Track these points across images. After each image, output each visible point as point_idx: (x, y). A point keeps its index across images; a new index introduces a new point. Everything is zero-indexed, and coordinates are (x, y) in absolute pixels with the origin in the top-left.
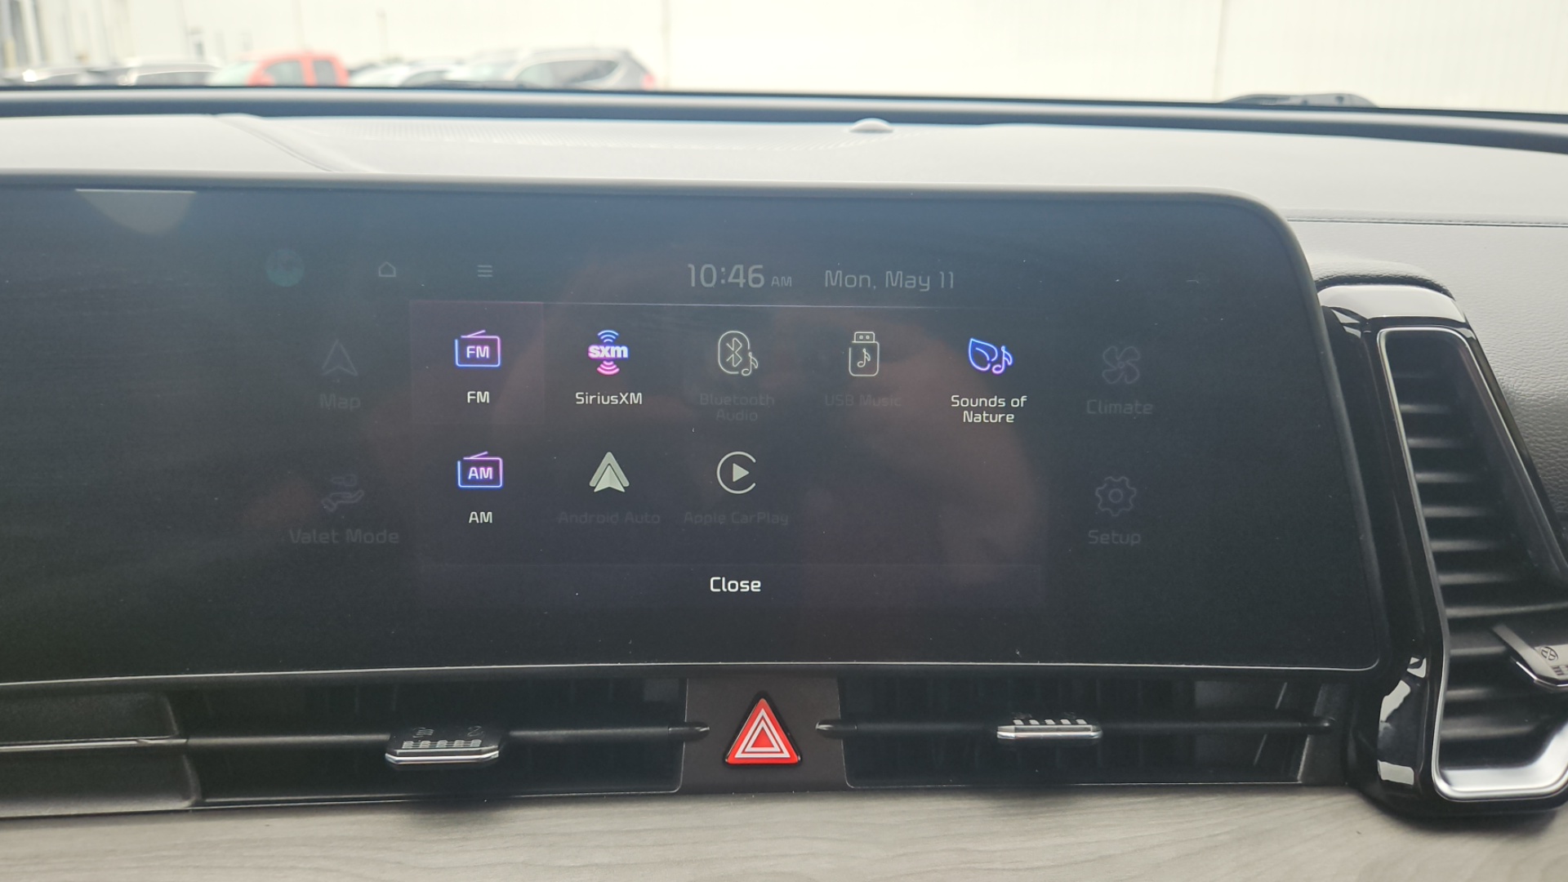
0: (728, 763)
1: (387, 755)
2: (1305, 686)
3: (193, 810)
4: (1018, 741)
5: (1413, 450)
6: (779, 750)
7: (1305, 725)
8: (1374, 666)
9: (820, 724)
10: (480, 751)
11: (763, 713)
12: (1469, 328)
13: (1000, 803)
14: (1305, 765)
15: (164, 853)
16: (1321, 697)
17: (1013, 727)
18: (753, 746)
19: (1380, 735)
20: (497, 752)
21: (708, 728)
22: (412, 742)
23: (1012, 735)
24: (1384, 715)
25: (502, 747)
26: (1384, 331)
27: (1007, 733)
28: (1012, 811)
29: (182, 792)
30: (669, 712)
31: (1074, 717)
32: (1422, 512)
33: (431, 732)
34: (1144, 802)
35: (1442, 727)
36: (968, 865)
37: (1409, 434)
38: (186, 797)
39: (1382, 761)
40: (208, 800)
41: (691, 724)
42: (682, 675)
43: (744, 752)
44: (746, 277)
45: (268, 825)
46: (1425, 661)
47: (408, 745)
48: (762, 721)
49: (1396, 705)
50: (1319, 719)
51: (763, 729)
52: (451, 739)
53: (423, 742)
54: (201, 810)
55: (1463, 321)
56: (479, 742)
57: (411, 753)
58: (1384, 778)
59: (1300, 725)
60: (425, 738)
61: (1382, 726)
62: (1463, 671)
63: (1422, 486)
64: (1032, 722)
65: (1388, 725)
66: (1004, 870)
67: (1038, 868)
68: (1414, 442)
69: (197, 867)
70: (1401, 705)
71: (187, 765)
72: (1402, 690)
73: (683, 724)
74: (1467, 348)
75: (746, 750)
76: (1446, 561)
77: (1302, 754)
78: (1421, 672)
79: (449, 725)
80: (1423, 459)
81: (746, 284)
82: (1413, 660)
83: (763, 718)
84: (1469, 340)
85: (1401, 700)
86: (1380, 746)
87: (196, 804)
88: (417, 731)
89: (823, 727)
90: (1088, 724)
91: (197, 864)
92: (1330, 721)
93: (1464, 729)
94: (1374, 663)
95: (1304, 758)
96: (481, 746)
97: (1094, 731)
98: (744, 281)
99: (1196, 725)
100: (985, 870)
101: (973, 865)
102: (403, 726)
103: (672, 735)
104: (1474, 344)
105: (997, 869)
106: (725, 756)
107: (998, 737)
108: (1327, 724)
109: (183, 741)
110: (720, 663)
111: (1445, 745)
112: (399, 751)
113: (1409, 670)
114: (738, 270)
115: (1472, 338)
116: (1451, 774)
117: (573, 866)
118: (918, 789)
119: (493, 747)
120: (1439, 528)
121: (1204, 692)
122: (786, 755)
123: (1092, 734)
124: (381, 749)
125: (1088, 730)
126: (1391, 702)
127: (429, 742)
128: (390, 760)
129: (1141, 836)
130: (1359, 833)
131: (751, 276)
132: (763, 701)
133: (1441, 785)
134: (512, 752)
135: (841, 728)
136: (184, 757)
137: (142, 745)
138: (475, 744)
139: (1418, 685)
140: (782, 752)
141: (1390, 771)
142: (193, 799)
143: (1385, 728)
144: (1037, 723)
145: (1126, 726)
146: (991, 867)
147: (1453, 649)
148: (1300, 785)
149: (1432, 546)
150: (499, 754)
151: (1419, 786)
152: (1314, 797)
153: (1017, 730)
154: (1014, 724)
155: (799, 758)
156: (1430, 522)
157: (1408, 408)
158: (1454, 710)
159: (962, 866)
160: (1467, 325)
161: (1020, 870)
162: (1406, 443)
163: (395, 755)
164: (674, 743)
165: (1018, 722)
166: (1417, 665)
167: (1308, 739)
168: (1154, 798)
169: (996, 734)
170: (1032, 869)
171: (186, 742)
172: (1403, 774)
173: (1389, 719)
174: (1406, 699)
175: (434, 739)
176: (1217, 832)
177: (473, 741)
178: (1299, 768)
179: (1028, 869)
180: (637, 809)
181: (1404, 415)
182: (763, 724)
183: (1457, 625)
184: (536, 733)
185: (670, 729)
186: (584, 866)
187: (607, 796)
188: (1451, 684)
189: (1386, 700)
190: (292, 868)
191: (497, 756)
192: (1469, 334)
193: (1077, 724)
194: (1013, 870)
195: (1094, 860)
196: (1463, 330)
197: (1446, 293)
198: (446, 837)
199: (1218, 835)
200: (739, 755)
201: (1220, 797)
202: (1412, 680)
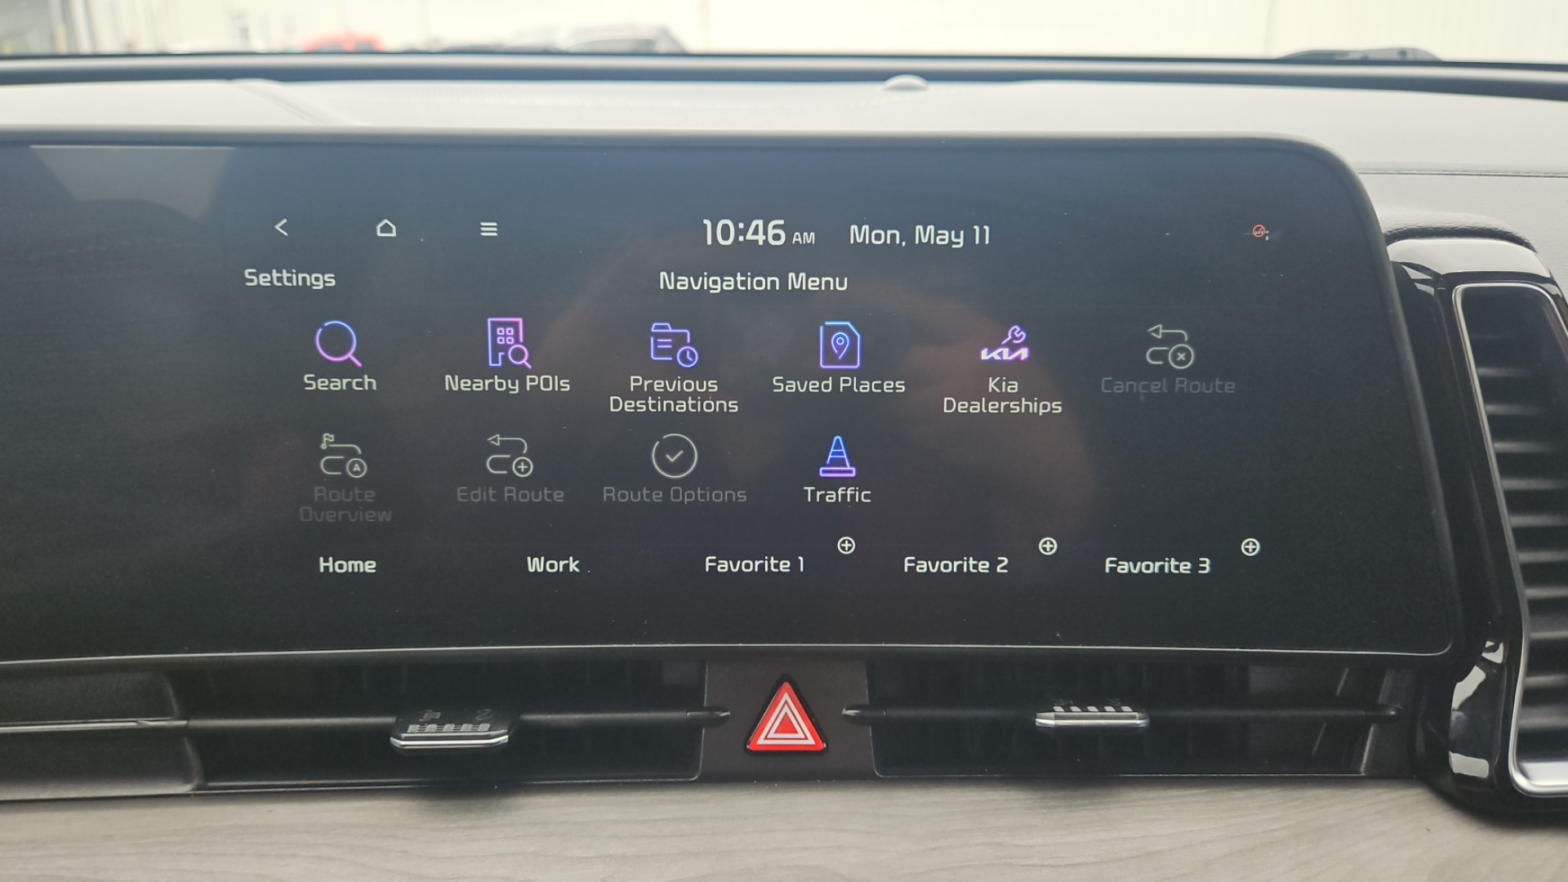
0: (749, 750)
1: (392, 739)
2: (1371, 671)
3: (195, 795)
4: (1058, 728)
5: (1490, 418)
6: (803, 737)
7: (1369, 713)
8: (1446, 650)
9: (847, 710)
10: (488, 735)
11: (786, 697)
12: (1555, 283)
13: (1039, 794)
14: (1368, 757)
15: (164, 839)
16: (1387, 683)
17: (1052, 714)
18: (776, 732)
19: (1452, 724)
20: (507, 737)
21: (729, 713)
22: (418, 726)
23: (1052, 722)
24: (1456, 704)
25: (512, 731)
26: (1461, 287)
27: (1046, 720)
28: (1051, 803)
29: (185, 776)
30: (689, 696)
31: (1119, 704)
32: (1501, 485)
33: (438, 715)
34: (1193, 795)
35: (1520, 717)
36: (1005, 861)
37: (1487, 400)
38: (186, 780)
39: (1454, 752)
40: (211, 784)
41: (711, 709)
42: (701, 657)
43: (766, 738)
44: (765, 233)
45: (270, 811)
46: (1501, 646)
47: (413, 729)
48: (786, 706)
49: (1470, 693)
50: (1385, 707)
51: (786, 714)
52: (459, 722)
53: (429, 726)
54: (203, 795)
55: (1549, 276)
56: (488, 725)
57: (417, 737)
58: (1456, 770)
59: (1363, 713)
60: (432, 722)
61: (1454, 715)
62: (1545, 657)
63: (1500, 456)
64: (1074, 709)
65: (1461, 714)
66: (1043, 866)
67: (1079, 864)
68: (1492, 408)
69: (197, 854)
70: (1475, 693)
71: (189, 750)
72: (1477, 676)
73: (701, 708)
74: (1552, 306)
75: (769, 737)
76: (1527, 538)
77: (1365, 744)
78: (1497, 657)
79: (457, 709)
80: (1501, 427)
81: (766, 241)
82: (1489, 644)
83: (786, 702)
84: (1555, 297)
85: (1475, 687)
86: (1452, 736)
87: (198, 788)
88: (423, 714)
89: (851, 712)
90: (1134, 711)
91: (197, 851)
92: (1397, 710)
93: (1544, 719)
94: (1446, 647)
95: (1367, 748)
96: (489, 730)
97: (1140, 719)
98: (764, 238)
99: (1251, 713)
100: (1022, 865)
101: (1009, 861)
102: (410, 709)
103: (690, 720)
104: (1560, 302)
105: (1035, 865)
106: (747, 741)
107: (1037, 724)
108: (1393, 713)
109: (184, 723)
110: (740, 645)
111: (1523, 736)
112: (404, 735)
113: (1484, 655)
114: (757, 226)
115: (1558, 295)
116: (1530, 766)
117: (586, 858)
118: (950, 779)
119: (502, 731)
120: (1519, 502)
121: (1259, 678)
122: (811, 741)
123: (1138, 722)
124: (386, 733)
125: (1133, 718)
126: (1464, 690)
127: (434, 727)
128: (398, 746)
129: (1191, 831)
130: (1428, 830)
131: (771, 232)
132: (786, 685)
133: (1520, 780)
134: (523, 737)
135: (868, 713)
136: (185, 739)
137: (141, 727)
138: (484, 728)
139: (1495, 671)
140: (806, 738)
141: (1461, 763)
142: (196, 782)
143: (1458, 718)
144: (1078, 710)
145: (1177, 714)
146: (1029, 862)
147: (1534, 632)
148: (1363, 777)
149: (1511, 522)
150: (509, 738)
151: (1495, 781)
152: (1379, 791)
153: (1057, 718)
154: (1054, 711)
155: (825, 745)
156: (1510, 495)
157: (1487, 371)
158: (1533, 697)
159: (998, 861)
160: (1551, 281)
161: (1060, 866)
162: (1483, 409)
163: (400, 739)
164: (694, 727)
165: (1058, 709)
166: (1494, 649)
167: (1372, 729)
168: (1204, 791)
169: (1035, 722)
170: (1073, 865)
171: (187, 725)
172: (1474, 767)
173: (1462, 707)
174: (1481, 686)
175: (441, 723)
176: (1273, 828)
177: (481, 725)
178: (1362, 760)
179: (1068, 865)
180: (654, 797)
181: (1482, 379)
182: (786, 709)
183: (1537, 606)
184: (549, 717)
185: (689, 714)
186: (597, 857)
187: (622, 783)
188: (1531, 670)
189: (1459, 687)
190: (294, 856)
191: (507, 741)
192: (1554, 290)
193: (1122, 711)
194: (1053, 866)
195: (1139, 856)
196: (1548, 286)
197: (1528, 245)
198: (454, 825)
199: (1274, 830)
200: (761, 741)
201: (1276, 789)
202: (1487, 665)
